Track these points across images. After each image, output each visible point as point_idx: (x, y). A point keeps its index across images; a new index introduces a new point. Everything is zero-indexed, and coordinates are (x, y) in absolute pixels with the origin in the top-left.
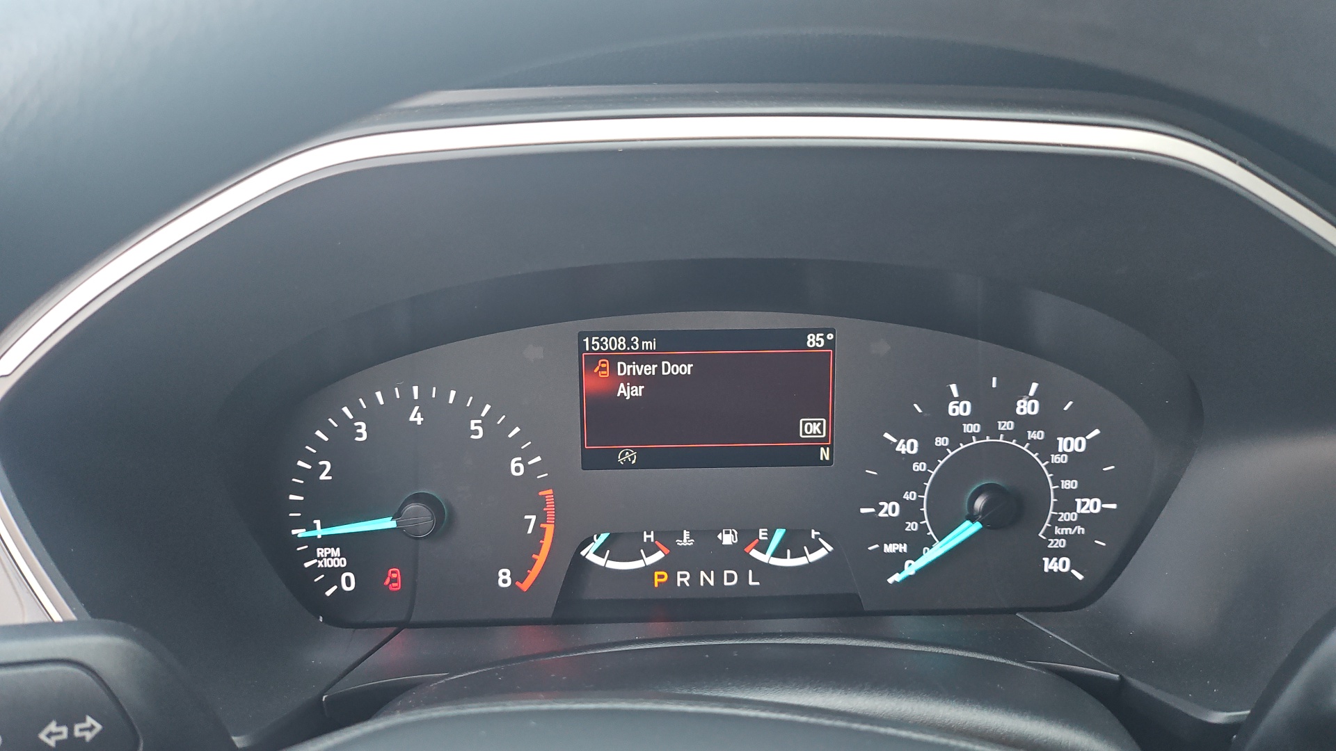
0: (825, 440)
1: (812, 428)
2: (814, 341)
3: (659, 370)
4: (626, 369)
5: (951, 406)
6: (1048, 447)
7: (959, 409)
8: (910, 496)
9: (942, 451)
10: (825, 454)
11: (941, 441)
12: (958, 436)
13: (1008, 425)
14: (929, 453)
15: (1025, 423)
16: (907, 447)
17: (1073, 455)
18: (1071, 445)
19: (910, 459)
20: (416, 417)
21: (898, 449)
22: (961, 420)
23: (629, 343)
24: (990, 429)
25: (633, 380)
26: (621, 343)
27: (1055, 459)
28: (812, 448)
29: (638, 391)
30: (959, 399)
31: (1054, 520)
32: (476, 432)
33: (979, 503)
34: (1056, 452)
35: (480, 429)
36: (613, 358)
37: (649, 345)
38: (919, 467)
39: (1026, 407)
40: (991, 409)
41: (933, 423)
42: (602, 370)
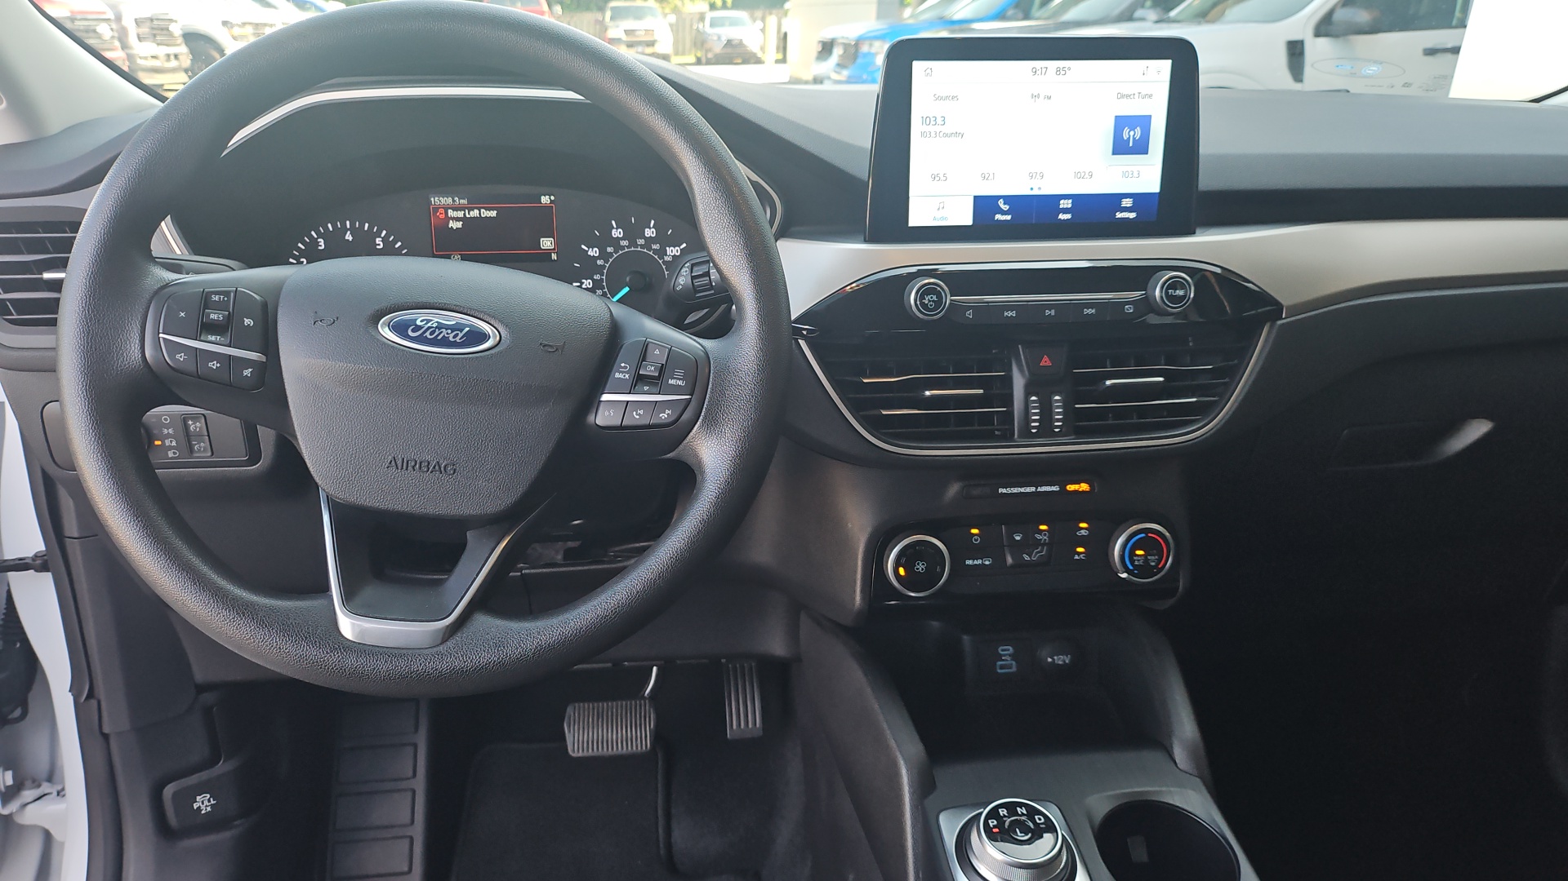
0: (554, 249)
1: (547, 243)
2: (545, 200)
3: (465, 214)
4: (451, 213)
5: (614, 231)
6: (662, 253)
7: (617, 233)
8: (597, 277)
9: (611, 255)
10: (554, 256)
11: (610, 250)
12: (618, 247)
13: (641, 242)
14: (604, 255)
15: (650, 241)
16: (594, 252)
17: (674, 256)
18: (673, 251)
19: (594, 259)
20: (349, 237)
21: (589, 253)
22: (619, 239)
23: (454, 201)
24: (633, 243)
25: (457, 219)
26: (450, 200)
27: (666, 258)
28: (548, 253)
29: (459, 225)
30: (617, 229)
32: (379, 245)
33: (628, 279)
34: (666, 255)
35: (381, 243)
36: (446, 209)
37: (464, 201)
38: (600, 262)
39: (650, 233)
40: (633, 233)
41: (605, 240)
42: (441, 214)
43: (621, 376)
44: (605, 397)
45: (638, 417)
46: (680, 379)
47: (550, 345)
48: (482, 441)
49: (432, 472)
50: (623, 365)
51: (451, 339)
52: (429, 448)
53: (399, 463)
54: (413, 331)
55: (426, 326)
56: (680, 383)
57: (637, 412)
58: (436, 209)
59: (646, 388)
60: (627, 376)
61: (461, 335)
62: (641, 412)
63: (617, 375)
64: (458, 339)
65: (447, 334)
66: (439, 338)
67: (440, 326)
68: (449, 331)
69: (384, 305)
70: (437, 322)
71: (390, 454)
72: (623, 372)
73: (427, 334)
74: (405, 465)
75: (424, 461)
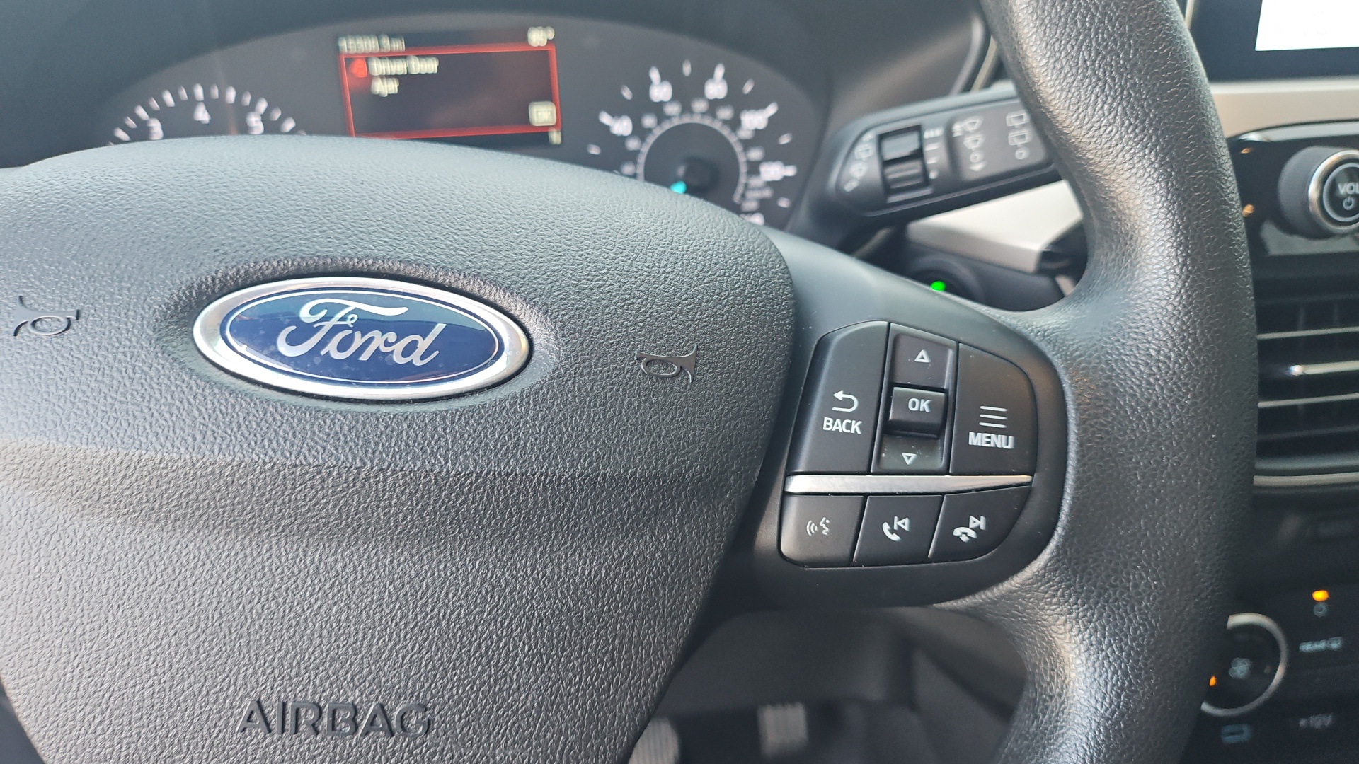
0: (555, 124)
1: (543, 114)
2: (536, 39)
3: (400, 68)
4: (379, 67)
5: (655, 91)
6: (735, 124)
7: (660, 92)
8: (628, 170)
9: (651, 130)
10: (555, 137)
11: (648, 122)
12: (661, 117)
13: (700, 106)
14: (640, 132)
15: (714, 104)
16: (622, 127)
17: (756, 131)
18: (754, 120)
19: (623, 139)
20: (202, 115)
21: (614, 129)
22: (661, 104)
23: (380, 44)
24: (686, 109)
25: (388, 77)
26: (373, 44)
27: (742, 134)
28: (544, 132)
29: (393, 86)
30: (660, 85)
31: (746, 186)
32: (256, 128)
33: (681, 172)
34: (742, 127)
35: (260, 125)
36: (367, 57)
37: (399, 45)
38: (632, 144)
39: (715, 89)
40: (686, 92)
41: (641, 106)
42: (358, 69)
43: (840, 426)
44: (798, 484)
45: (895, 537)
46: (997, 432)
47: (663, 361)
48: (500, 639)
49: (366, 733)
50: (840, 395)
51: (398, 359)
52: (355, 668)
53: (273, 714)
54: (293, 340)
55: (328, 325)
56: (1000, 442)
57: (891, 524)
58: (350, 60)
59: (909, 458)
60: (856, 427)
61: (424, 344)
62: (905, 524)
63: (829, 424)
64: (417, 361)
65: (387, 344)
66: (365, 357)
67: (366, 324)
68: (392, 337)
69: (209, 268)
70: (356, 311)
71: (247, 695)
72: (843, 416)
73: (331, 349)
74: (290, 718)
75: (344, 706)
